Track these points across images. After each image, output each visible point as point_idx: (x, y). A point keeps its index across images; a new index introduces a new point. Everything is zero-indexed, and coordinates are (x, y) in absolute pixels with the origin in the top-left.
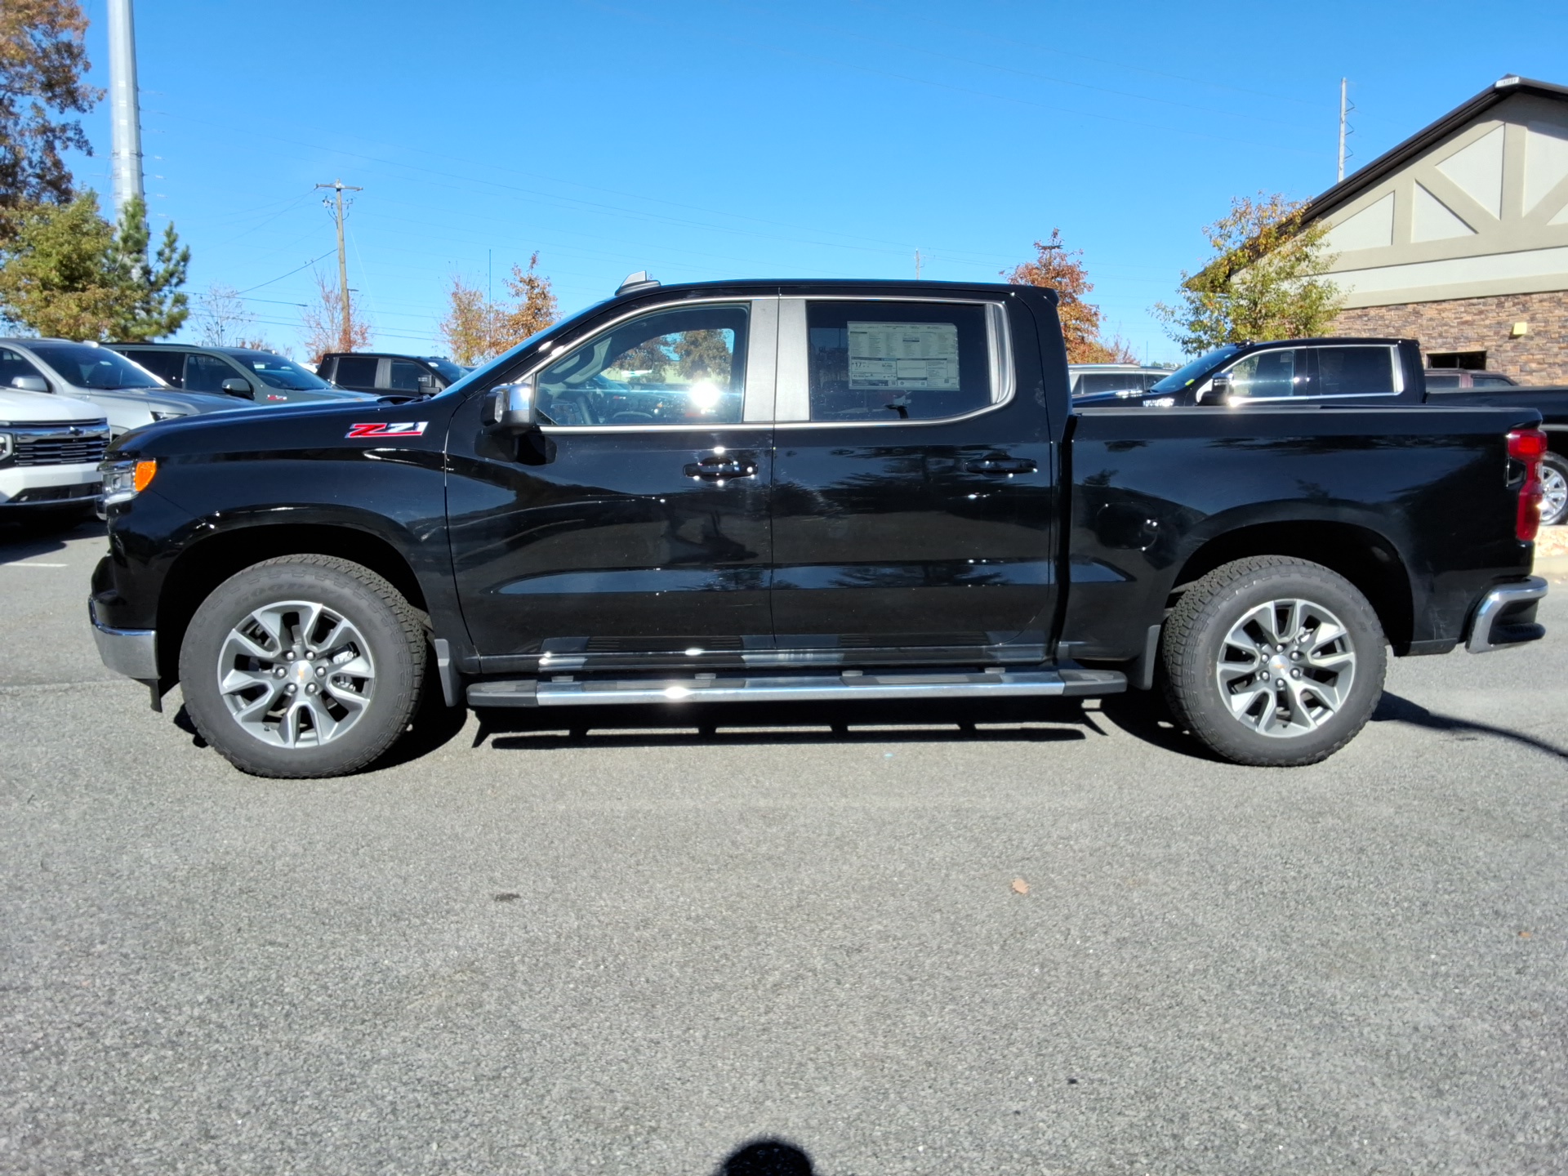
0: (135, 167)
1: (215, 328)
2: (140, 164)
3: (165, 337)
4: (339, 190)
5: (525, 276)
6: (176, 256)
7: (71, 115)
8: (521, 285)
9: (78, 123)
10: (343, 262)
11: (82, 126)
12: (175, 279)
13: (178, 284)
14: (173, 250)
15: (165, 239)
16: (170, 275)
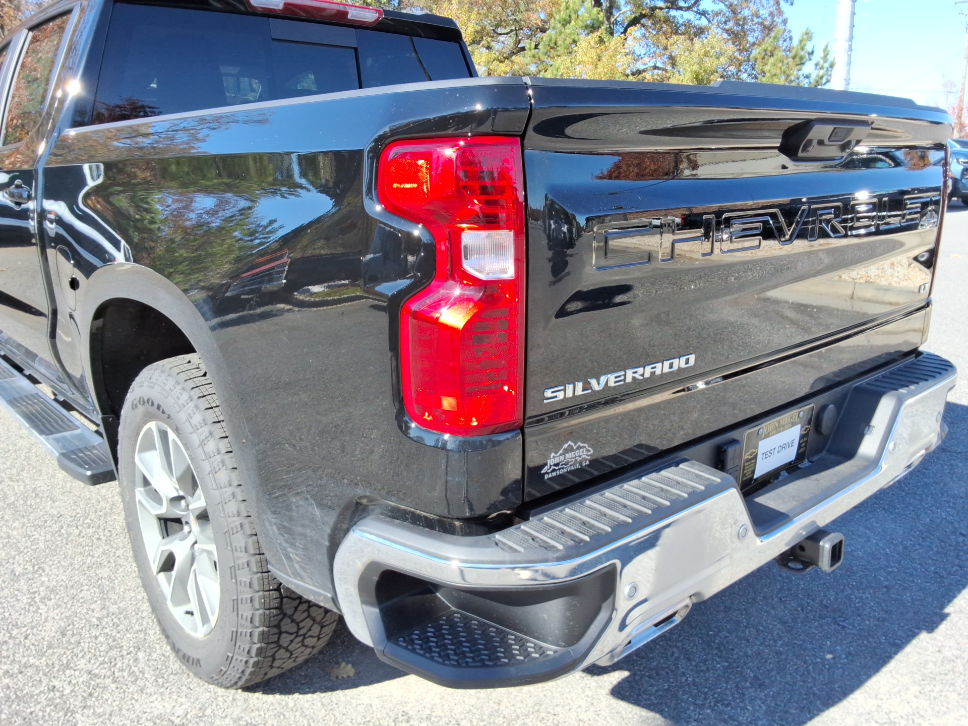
6: (827, 65)
12: (824, 80)
13: (825, 84)
14: (825, 61)
15: (822, 55)
16: (822, 78)
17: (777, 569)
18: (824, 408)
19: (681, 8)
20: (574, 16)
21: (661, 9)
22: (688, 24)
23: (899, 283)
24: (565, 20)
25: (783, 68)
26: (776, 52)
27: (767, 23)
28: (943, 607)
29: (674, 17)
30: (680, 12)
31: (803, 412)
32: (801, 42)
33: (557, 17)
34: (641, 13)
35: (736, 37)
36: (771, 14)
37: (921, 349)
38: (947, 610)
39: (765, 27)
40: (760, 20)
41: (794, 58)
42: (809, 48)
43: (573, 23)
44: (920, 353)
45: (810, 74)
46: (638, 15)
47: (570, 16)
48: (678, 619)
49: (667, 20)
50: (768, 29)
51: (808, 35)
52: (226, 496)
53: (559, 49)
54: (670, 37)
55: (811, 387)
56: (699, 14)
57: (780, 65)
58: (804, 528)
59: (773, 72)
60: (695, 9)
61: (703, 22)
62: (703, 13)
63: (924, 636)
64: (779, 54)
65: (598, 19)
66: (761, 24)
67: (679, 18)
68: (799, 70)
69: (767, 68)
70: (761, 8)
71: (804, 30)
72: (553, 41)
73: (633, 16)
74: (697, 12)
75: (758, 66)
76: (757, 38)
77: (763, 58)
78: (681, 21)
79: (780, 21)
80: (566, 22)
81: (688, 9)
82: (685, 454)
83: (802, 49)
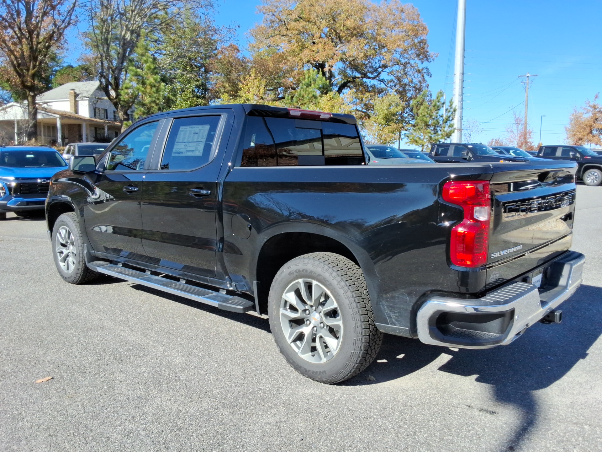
0: (461, 78)
1: (468, 135)
2: (463, 77)
3: (445, 139)
4: (528, 77)
5: (592, 104)
6: (452, 110)
7: (426, 64)
8: (589, 108)
9: (427, 66)
10: (527, 106)
11: (428, 68)
12: (451, 118)
13: (451, 120)
14: (451, 108)
15: (449, 104)
16: (449, 117)
17: (541, 324)
18: (547, 269)
19: (369, 78)
20: (312, 82)
21: (359, 78)
22: (373, 87)
23: (552, 229)
24: (308, 84)
25: (429, 112)
26: (424, 103)
27: (418, 87)
28: (586, 351)
29: (366, 82)
30: (369, 80)
31: (541, 269)
32: (437, 98)
33: (303, 82)
34: (347, 80)
35: (402, 93)
36: (420, 82)
37: (569, 250)
38: (588, 352)
39: (416, 89)
40: (413, 85)
41: (434, 106)
42: (442, 100)
43: (313, 86)
44: (570, 251)
45: (443, 115)
46: (345, 81)
47: (311, 82)
48: (521, 334)
49: (362, 84)
50: (419, 90)
51: (441, 94)
52: (352, 301)
53: (305, 99)
54: (365, 94)
55: (538, 263)
56: (380, 81)
57: (427, 110)
58: (549, 309)
59: (423, 114)
60: (377, 78)
61: (383, 86)
62: (382, 81)
63: (581, 361)
64: (426, 104)
65: (326, 84)
66: (414, 87)
67: (369, 83)
68: (437, 113)
69: (420, 112)
70: (414, 78)
71: (439, 91)
72: (302, 96)
73: (343, 82)
74: (379, 80)
75: (415, 110)
76: (412, 94)
77: (417, 106)
78: (369, 85)
79: (424, 85)
80: (309, 85)
81: (374, 78)
82: (516, 280)
83: (439, 101)
